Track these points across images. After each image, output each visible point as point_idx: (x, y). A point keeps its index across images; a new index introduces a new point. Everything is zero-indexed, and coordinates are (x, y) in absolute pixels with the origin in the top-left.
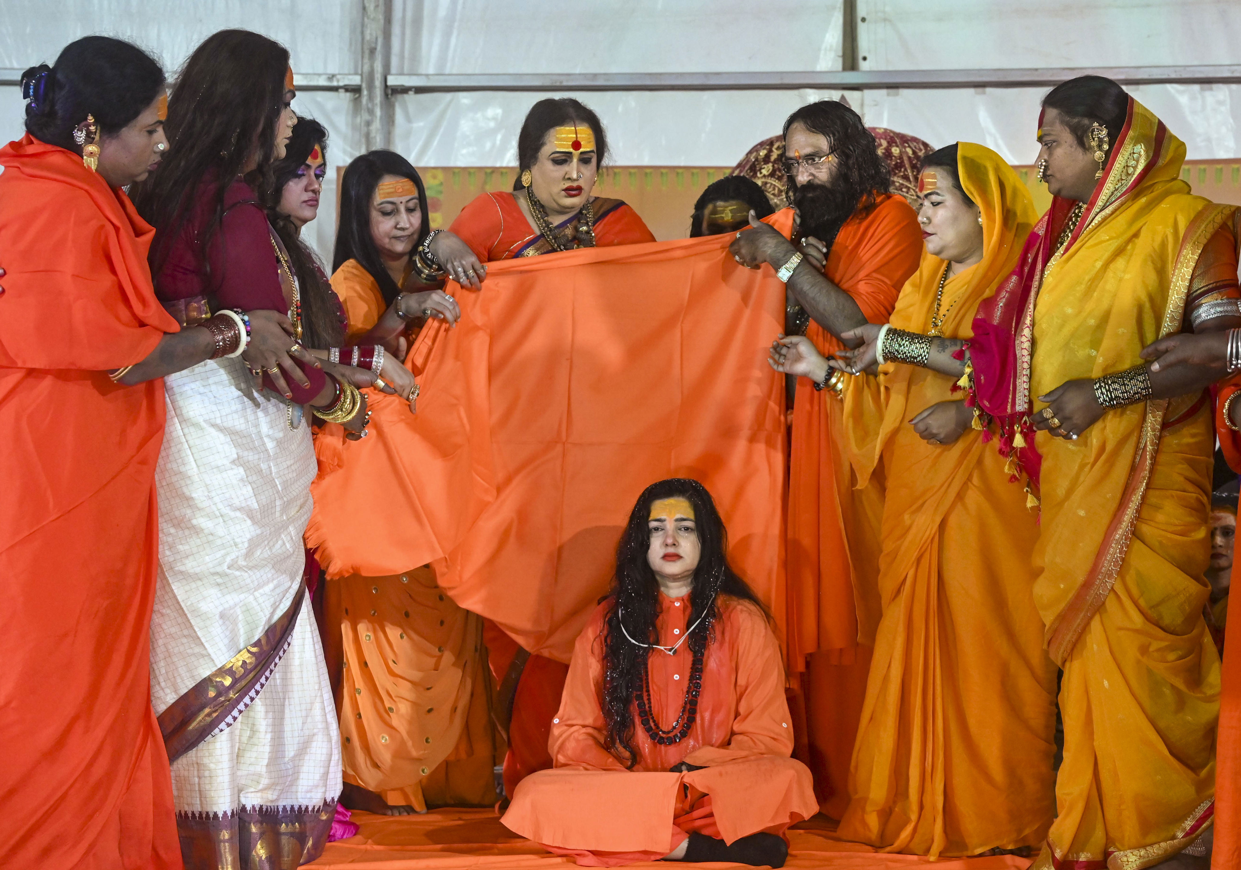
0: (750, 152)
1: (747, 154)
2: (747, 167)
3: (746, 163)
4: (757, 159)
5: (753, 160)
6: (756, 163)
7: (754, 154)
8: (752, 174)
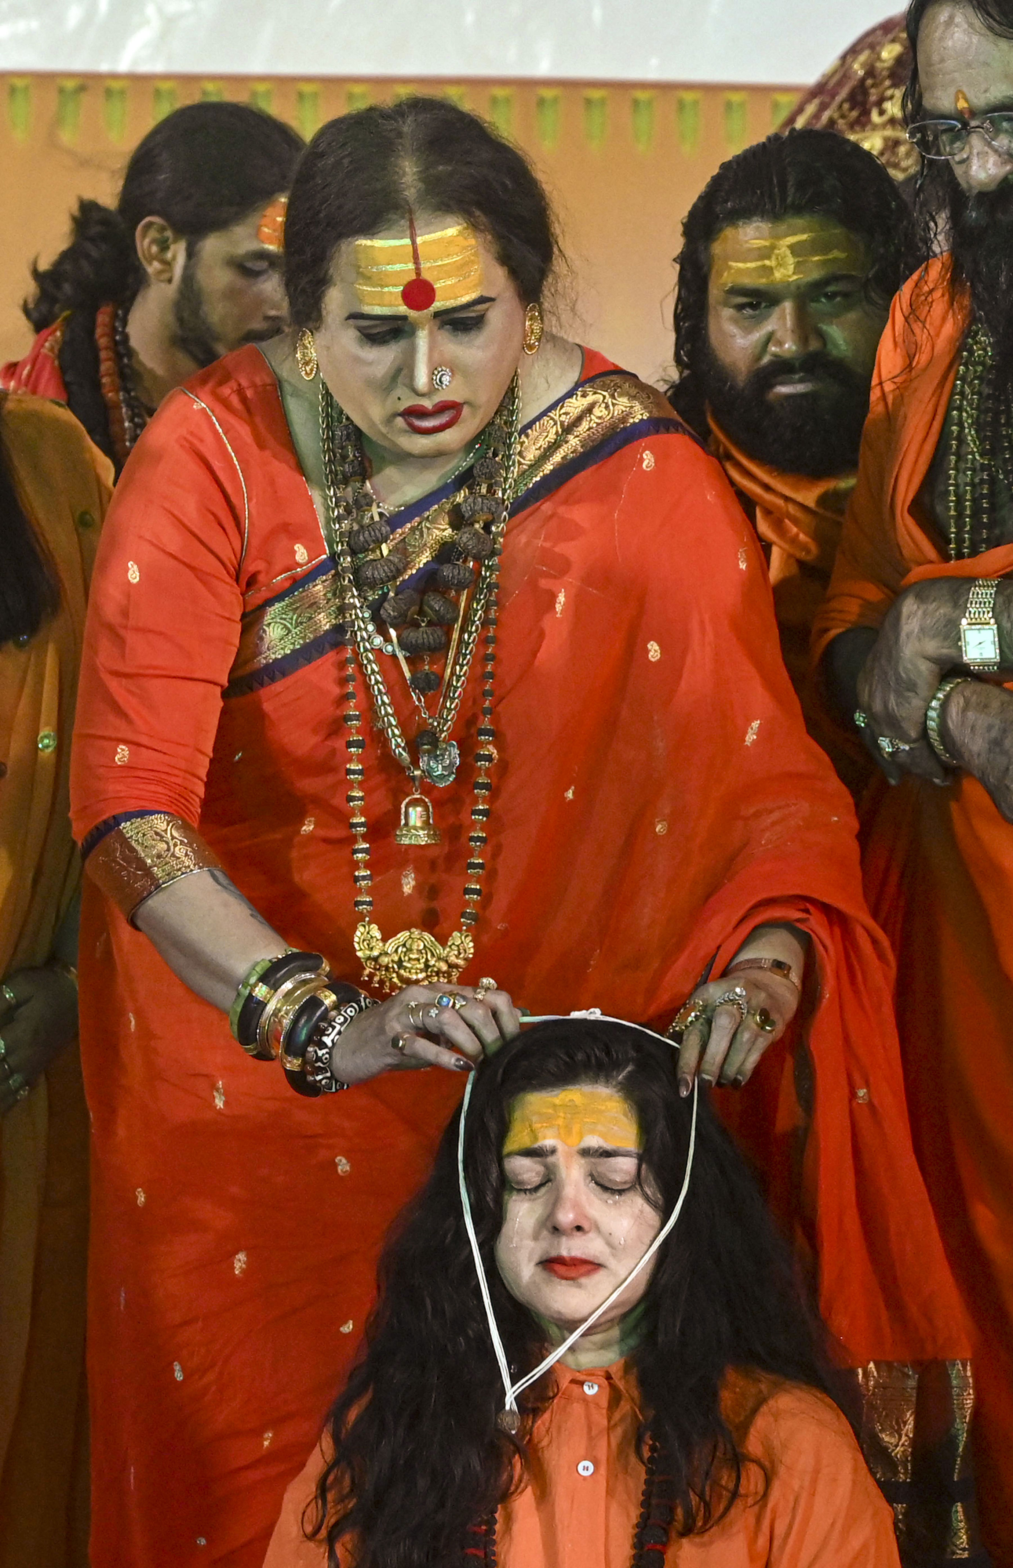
0: (853, 51)
1: (844, 58)
2: (844, 93)
3: (840, 84)
4: (871, 72)
5: (861, 73)
6: (869, 82)
7: (863, 57)
8: (854, 114)
